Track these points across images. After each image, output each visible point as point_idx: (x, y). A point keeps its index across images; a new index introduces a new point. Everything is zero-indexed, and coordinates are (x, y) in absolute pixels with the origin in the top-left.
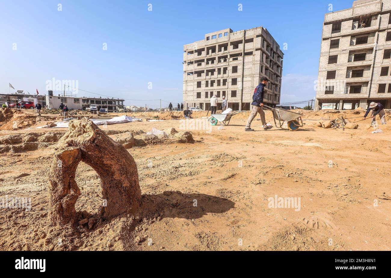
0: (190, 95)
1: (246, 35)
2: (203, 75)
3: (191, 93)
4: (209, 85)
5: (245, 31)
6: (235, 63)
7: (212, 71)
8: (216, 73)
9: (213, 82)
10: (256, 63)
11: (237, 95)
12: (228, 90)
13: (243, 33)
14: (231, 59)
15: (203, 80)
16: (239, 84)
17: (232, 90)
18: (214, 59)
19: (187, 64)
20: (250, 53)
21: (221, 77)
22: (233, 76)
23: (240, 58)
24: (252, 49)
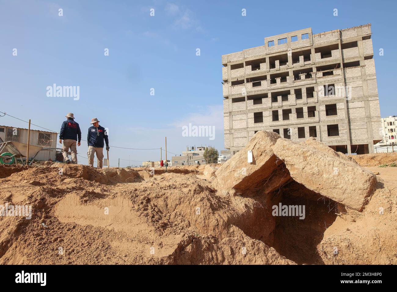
0: (239, 136)
1: (343, 38)
2: (267, 102)
3: (241, 133)
4: (281, 117)
5: (340, 32)
6: (329, 79)
7: (285, 95)
8: (292, 97)
9: (286, 113)
10: (368, 78)
11: (339, 132)
12: (321, 124)
13: (337, 34)
14: (320, 74)
15: (266, 109)
16: (341, 113)
17: (329, 124)
18: (287, 74)
19: (230, 84)
20: (356, 64)
21: (304, 102)
22: (327, 101)
23: (336, 72)
24: (357, 57)
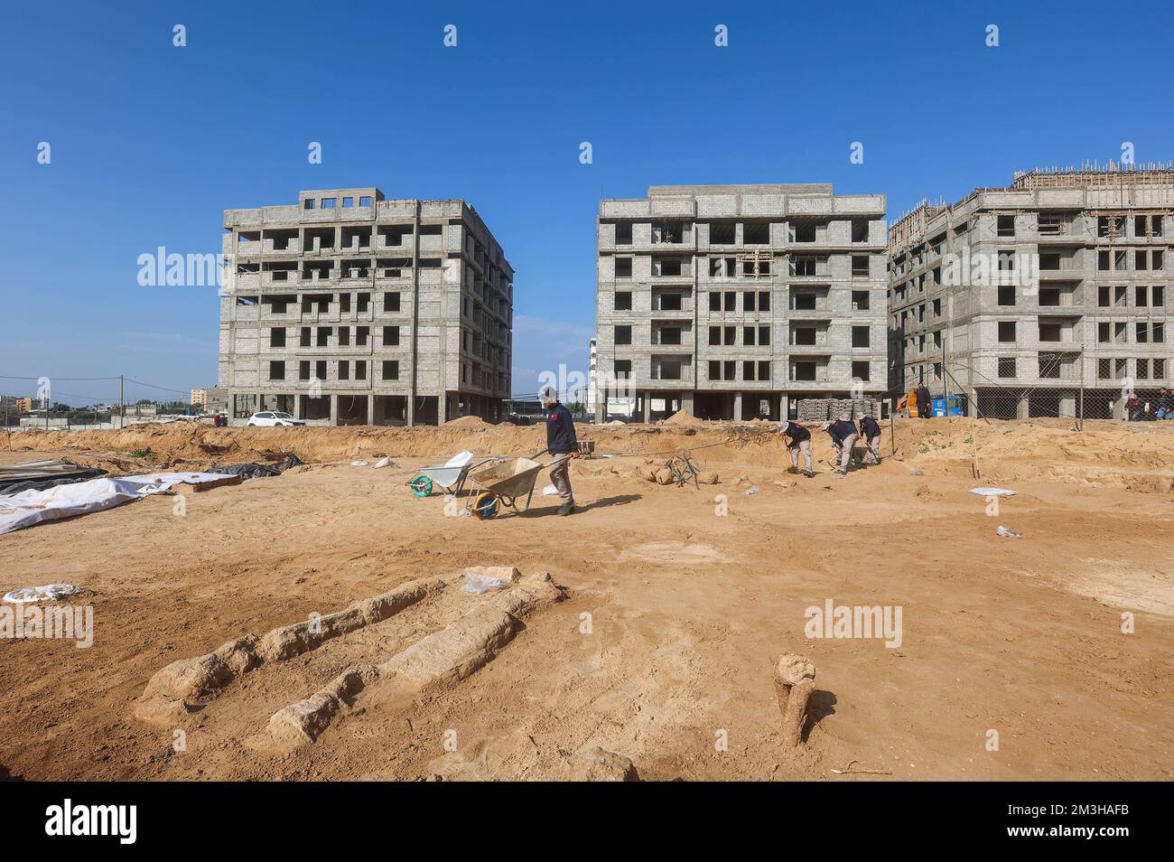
0: (245, 367)
1: (423, 215)
2: (294, 310)
3: (248, 362)
4: (314, 341)
5: (419, 203)
6: (392, 284)
7: (324, 301)
8: (334, 307)
9: (324, 334)
10: (450, 289)
11: (400, 374)
12: (374, 358)
13: (413, 208)
14: (381, 273)
15: (291, 324)
16: (405, 344)
17: (386, 359)
18: (330, 264)
19: (234, 269)
20: (435, 263)
21: (351, 318)
22: (386, 320)
23: (407, 272)
24: (439, 252)
